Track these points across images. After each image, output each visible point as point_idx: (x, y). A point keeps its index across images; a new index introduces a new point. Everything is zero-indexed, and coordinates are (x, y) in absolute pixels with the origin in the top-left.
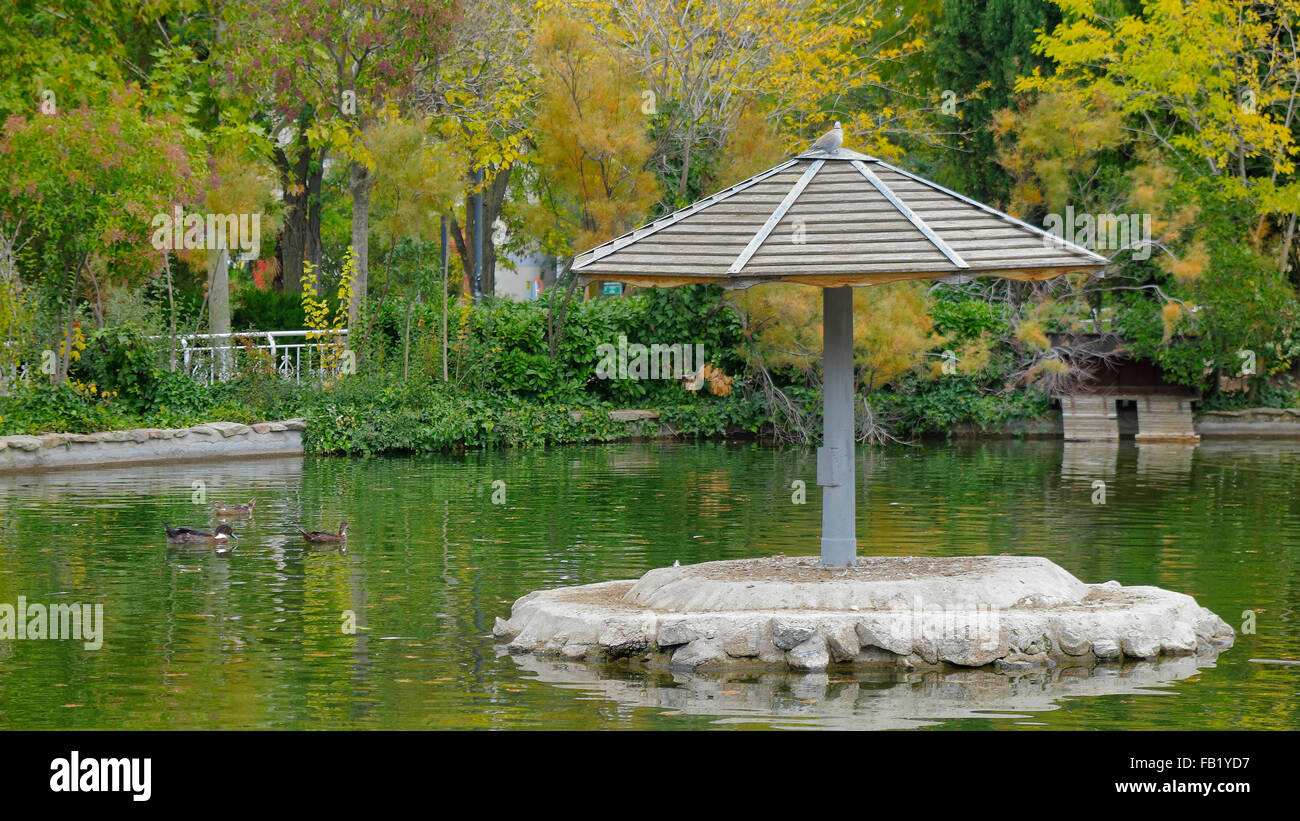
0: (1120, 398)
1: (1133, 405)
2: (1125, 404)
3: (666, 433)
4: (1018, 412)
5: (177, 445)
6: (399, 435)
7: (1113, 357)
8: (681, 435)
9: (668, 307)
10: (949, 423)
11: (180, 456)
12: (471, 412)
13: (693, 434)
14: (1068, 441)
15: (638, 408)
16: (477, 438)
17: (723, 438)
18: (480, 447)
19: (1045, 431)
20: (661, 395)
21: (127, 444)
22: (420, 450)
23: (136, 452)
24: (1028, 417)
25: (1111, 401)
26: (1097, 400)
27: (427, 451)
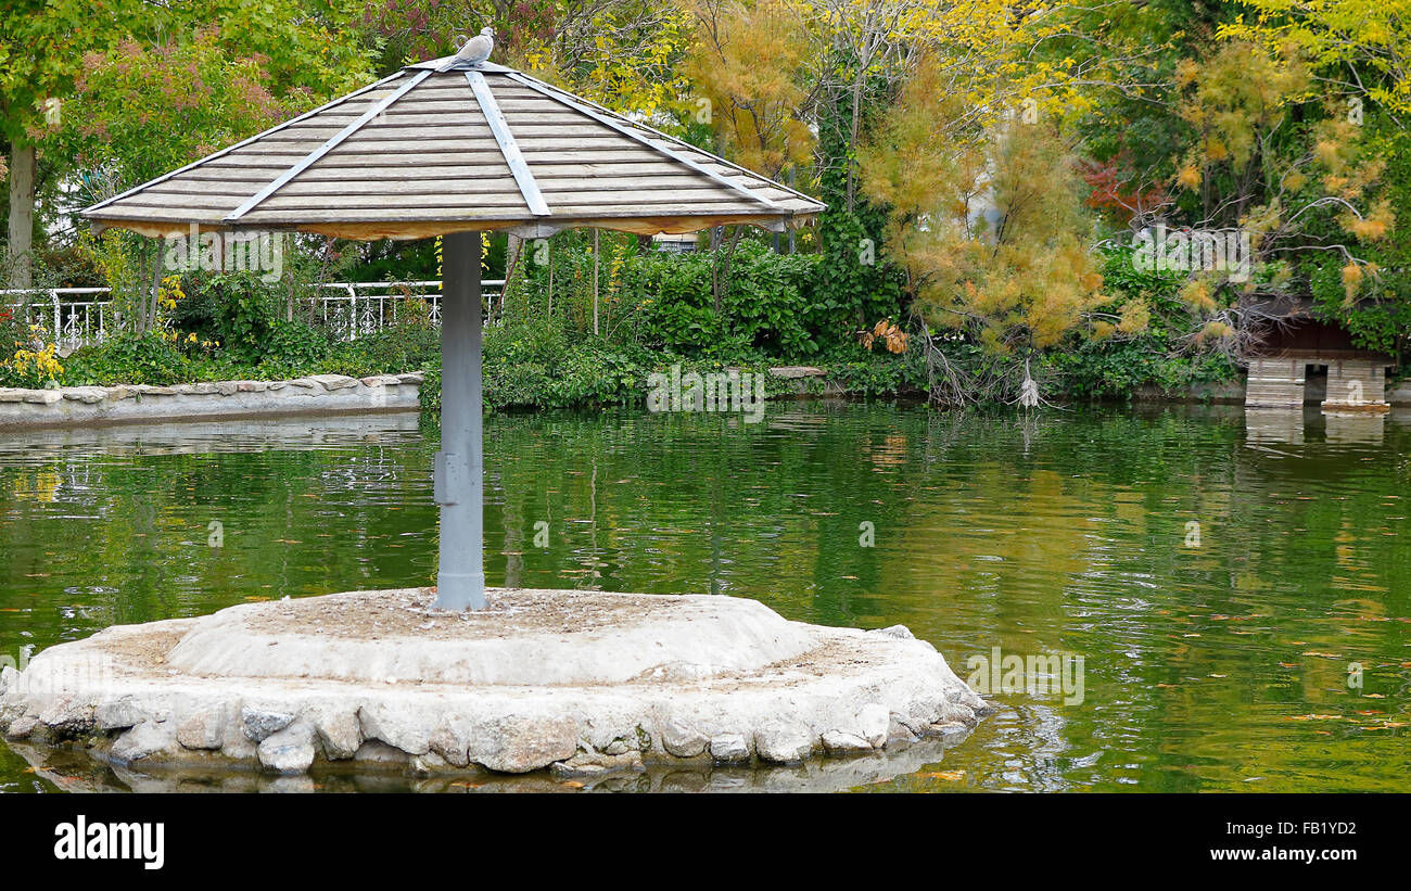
0: (1311, 362)
1: (1324, 370)
2: (1316, 369)
3: (834, 391)
4: (1203, 375)
5: (272, 398)
6: (520, 391)
7: (1288, 320)
8: (849, 393)
9: (842, 261)
10: (1130, 386)
11: (273, 410)
12: (612, 367)
13: (863, 392)
14: (1250, 406)
15: (808, 365)
16: (617, 393)
17: (894, 397)
18: (619, 403)
19: (1231, 396)
20: (835, 351)
21: (211, 397)
22: (547, 407)
23: (220, 405)
24: (1214, 380)
25: (1301, 365)
26: (1287, 364)
27: (555, 408)
